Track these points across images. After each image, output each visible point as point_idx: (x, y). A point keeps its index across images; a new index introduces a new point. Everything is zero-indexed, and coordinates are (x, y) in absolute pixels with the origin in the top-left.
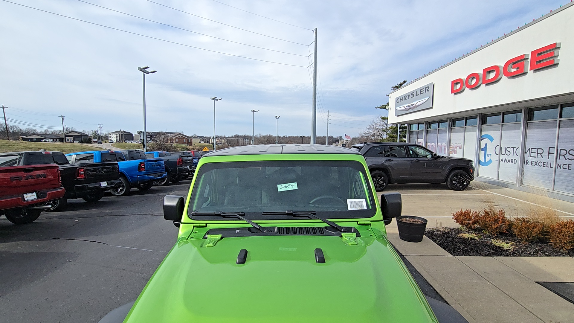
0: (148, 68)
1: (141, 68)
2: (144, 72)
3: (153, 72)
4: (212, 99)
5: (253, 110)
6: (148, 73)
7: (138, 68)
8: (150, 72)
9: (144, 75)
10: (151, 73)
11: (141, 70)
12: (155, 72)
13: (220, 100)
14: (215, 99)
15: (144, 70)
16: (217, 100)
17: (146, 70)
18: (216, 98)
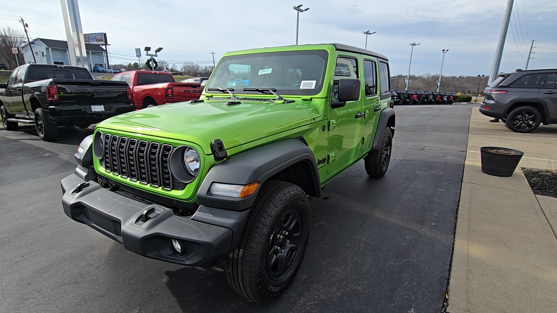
0: (301, 6)
1: (296, 7)
2: (298, 11)
3: (306, 10)
4: (365, 33)
5: (412, 44)
6: (302, 11)
7: (294, 7)
8: (303, 10)
9: (298, 13)
10: (305, 11)
11: (295, 9)
12: (308, 9)
13: (373, 33)
14: (367, 33)
15: (298, 8)
16: (370, 34)
17: (300, 8)
18: (369, 32)
